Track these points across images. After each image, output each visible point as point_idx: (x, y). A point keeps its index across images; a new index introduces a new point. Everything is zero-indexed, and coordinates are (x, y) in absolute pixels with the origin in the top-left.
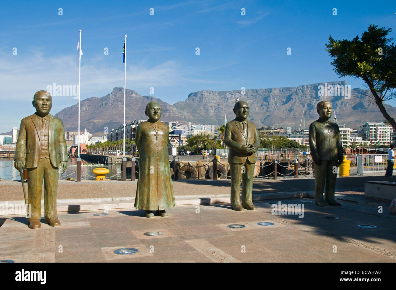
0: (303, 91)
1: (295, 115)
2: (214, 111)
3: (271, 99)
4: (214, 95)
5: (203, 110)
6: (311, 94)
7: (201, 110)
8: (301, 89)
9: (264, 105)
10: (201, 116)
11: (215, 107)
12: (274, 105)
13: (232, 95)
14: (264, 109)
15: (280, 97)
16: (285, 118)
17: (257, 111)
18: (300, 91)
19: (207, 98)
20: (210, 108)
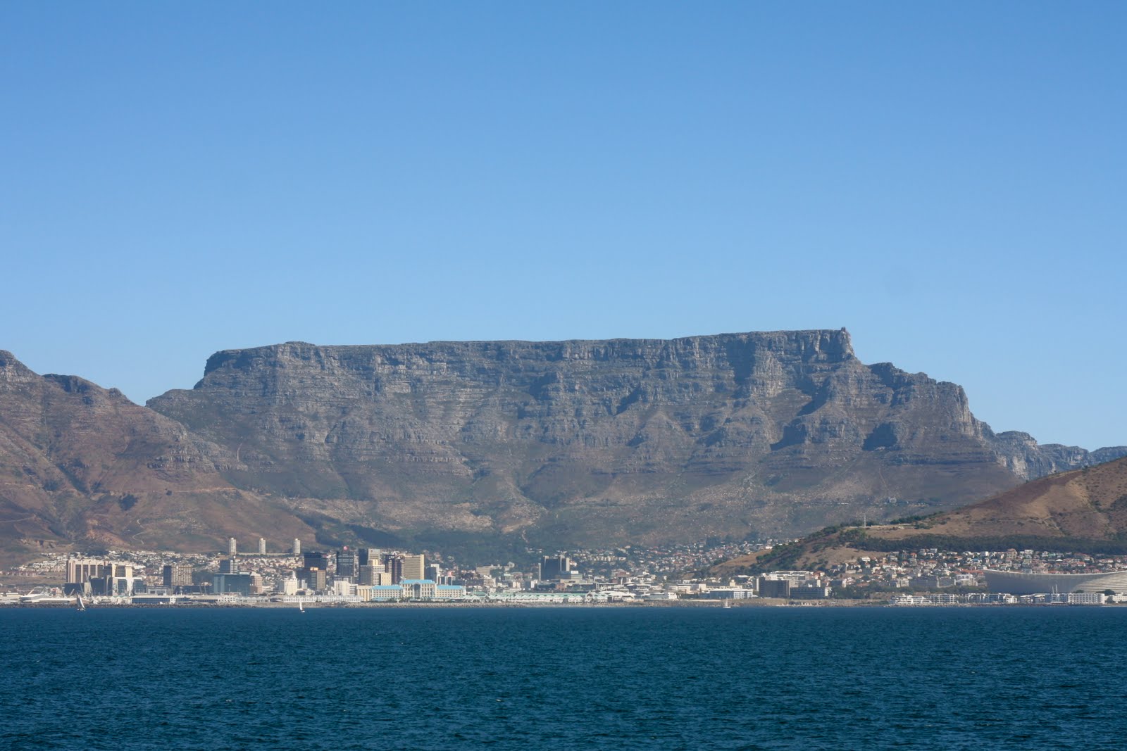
0: (685, 365)
1: (651, 461)
2: (328, 437)
3: (557, 390)
4: (323, 368)
5: (279, 431)
6: (718, 378)
7: (270, 431)
8: (678, 355)
9: (531, 415)
10: (274, 458)
11: (328, 418)
12: (572, 413)
13: (395, 362)
14: (531, 431)
15: (594, 381)
16: (614, 475)
17: (502, 439)
18: (674, 361)
19: (294, 378)
20: (309, 423)
